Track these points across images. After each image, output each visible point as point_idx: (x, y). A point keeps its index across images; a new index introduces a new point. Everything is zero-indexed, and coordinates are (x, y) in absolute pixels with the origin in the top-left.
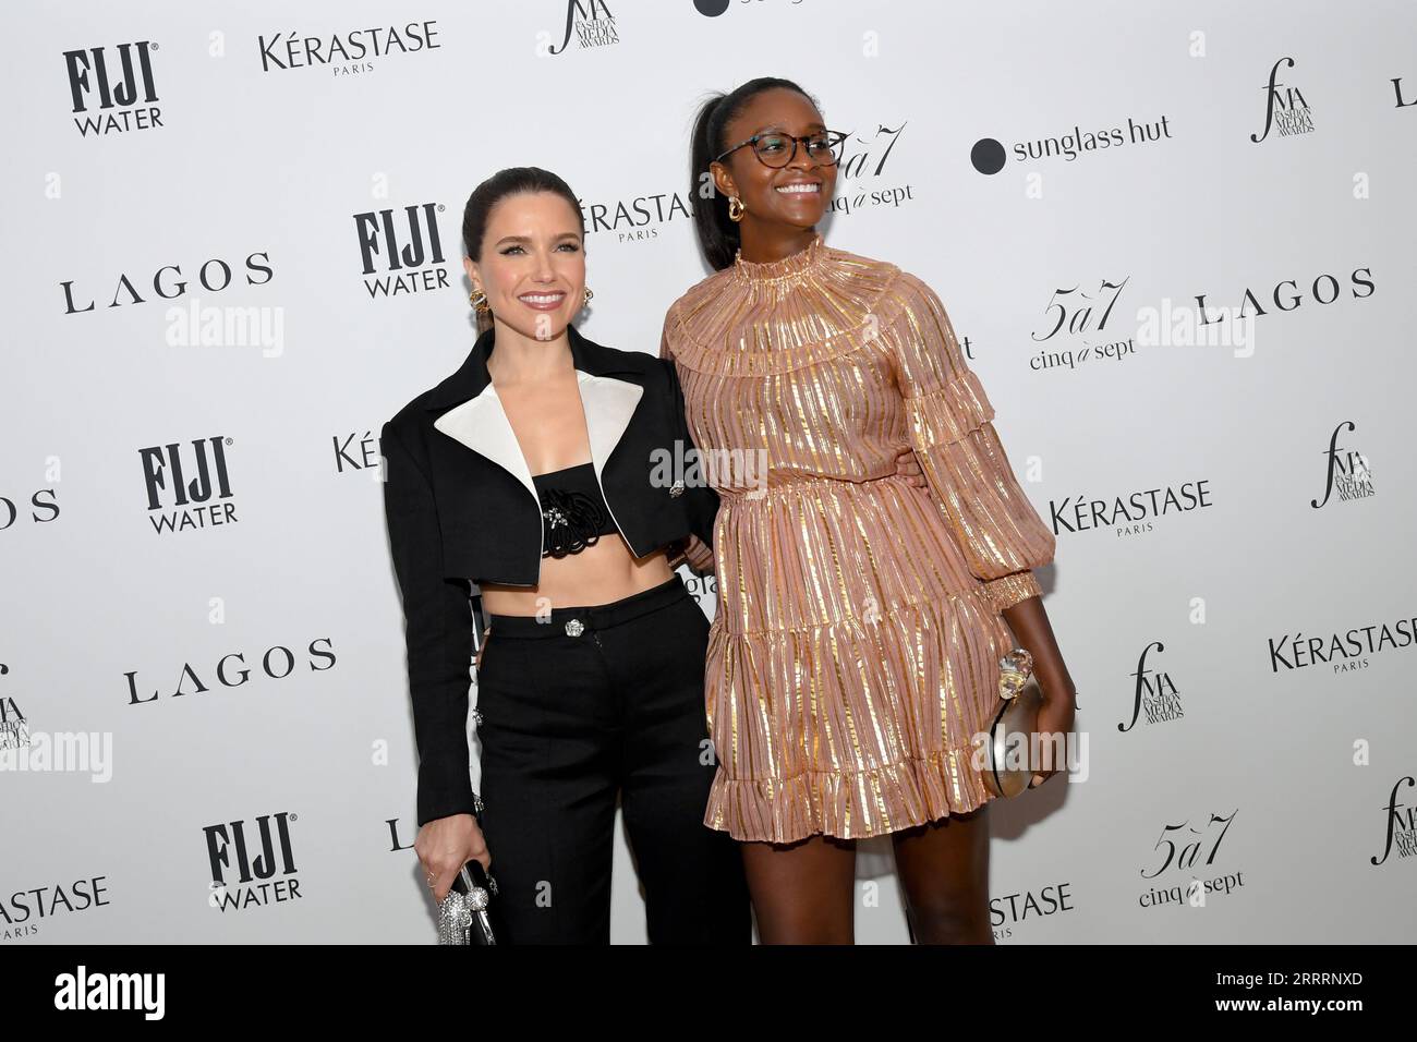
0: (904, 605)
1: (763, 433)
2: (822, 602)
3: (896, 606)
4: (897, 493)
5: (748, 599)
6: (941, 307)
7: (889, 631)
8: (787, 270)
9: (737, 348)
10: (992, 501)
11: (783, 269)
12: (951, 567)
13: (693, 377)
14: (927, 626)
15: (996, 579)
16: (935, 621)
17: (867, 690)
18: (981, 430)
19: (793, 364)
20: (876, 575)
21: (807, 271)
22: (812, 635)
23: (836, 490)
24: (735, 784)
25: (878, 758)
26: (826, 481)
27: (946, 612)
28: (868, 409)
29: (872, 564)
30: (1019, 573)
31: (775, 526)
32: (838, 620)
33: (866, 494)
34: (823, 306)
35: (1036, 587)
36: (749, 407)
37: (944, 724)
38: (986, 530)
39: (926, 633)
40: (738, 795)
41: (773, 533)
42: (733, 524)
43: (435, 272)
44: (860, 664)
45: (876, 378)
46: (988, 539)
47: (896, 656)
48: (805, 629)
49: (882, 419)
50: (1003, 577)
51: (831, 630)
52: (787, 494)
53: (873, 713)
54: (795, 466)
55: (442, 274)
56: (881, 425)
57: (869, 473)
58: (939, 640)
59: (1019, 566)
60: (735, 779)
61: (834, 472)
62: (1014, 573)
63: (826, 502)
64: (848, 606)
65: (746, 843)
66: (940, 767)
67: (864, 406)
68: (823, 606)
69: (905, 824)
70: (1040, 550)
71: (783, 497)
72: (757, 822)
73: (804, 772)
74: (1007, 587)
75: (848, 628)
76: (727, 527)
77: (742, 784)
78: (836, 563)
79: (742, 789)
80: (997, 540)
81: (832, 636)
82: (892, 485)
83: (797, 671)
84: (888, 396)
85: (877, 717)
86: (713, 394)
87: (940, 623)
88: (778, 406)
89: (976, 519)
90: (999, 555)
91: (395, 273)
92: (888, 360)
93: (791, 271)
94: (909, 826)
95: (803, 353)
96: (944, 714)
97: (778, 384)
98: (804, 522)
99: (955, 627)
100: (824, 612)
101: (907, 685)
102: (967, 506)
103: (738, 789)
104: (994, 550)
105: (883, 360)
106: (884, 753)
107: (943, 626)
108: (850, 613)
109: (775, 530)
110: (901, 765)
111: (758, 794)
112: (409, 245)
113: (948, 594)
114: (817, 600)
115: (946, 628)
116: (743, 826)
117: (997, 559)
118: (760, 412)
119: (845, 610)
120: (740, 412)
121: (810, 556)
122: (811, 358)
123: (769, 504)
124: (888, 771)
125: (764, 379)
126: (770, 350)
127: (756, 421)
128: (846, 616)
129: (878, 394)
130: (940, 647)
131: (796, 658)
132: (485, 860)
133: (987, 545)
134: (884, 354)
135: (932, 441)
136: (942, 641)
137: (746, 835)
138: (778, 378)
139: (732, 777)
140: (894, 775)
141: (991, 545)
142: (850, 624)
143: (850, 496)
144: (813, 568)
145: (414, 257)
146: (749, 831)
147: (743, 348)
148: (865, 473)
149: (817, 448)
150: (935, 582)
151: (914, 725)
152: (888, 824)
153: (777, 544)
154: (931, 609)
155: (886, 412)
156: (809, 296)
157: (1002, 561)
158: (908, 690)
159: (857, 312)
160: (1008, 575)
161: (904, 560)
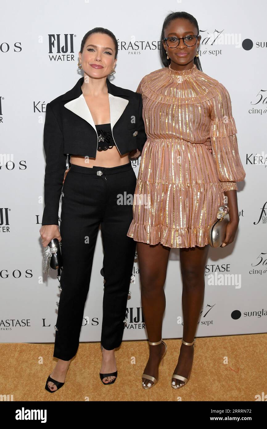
0: (196, 183)
1: (167, 121)
2: (173, 177)
3: (194, 182)
4: (202, 149)
5: (150, 171)
6: (229, 96)
7: (190, 189)
8: (184, 74)
9: (164, 94)
10: (230, 158)
11: (183, 74)
12: (213, 174)
13: (148, 99)
14: (202, 190)
15: (225, 182)
16: (205, 190)
17: (181, 206)
18: (232, 135)
19: (181, 102)
20: (190, 172)
21: (190, 76)
22: (169, 185)
23: (184, 144)
24: (137, 225)
25: (180, 225)
26: (182, 140)
27: (208, 188)
28: (200, 121)
29: (190, 169)
30: (232, 182)
31: (164, 151)
32: (177, 183)
33: (193, 147)
34: (193, 87)
35: (236, 188)
36: (164, 113)
37: (201, 220)
38: (226, 166)
39: (201, 193)
40: (138, 228)
41: (163, 153)
42: (150, 148)
43: (71, 56)
44: (181, 197)
45: (205, 112)
46: (225, 169)
47: (191, 197)
48: (167, 184)
49: (203, 125)
50: (226, 182)
51: (175, 186)
52: (169, 142)
53: (181, 213)
54: (174, 134)
55: (73, 56)
56: (203, 127)
57: (196, 141)
58: (205, 195)
59: (232, 180)
60: (138, 223)
61: (185, 138)
62: (230, 182)
63: (181, 147)
64: (181, 180)
65: (138, 242)
66: (197, 232)
67: (200, 120)
68: (173, 178)
69: (183, 247)
70: (240, 176)
71: (168, 143)
72: (142, 236)
73: (159, 225)
74: (227, 185)
75: (180, 186)
76: (148, 148)
77: (139, 225)
78: (180, 166)
79: (139, 226)
80: (228, 170)
81: (174, 187)
82: (201, 147)
83: (163, 195)
84: (207, 119)
85: (182, 214)
86: (153, 106)
87: (206, 190)
88: (173, 114)
89: (224, 162)
90: (227, 175)
91: (59, 54)
92: (209, 108)
93: (185, 75)
94: (184, 247)
95: (184, 100)
96: (201, 218)
97: (174, 107)
98: (173, 151)
99: (210, 193)
100: (174, 180)
101: (192, 207)
102: (222, 158)
103: (138, 226)
104: (226, 173)
105: (208, 108)
106: (181, 225)
107: (207, 191)
108: (181, 182)
109: (164, 152)
110: (186, 229)
111: (144, 228)
112: (64, 46)
113: (210, 182)
114: (172, 176)
115: (207, 192)
116: (138, 237)
117: (226, 176)
118: (167, 115)
119: (180, 180)
120: (160, 113)
121: (173, 162)
122: (187, 102)
123: (163, 144)
124: (182, 230)
125: (171, 105)
126: (174, 97)
127: (165, 118)
128: (180, 182)
129: (204, 117)
130: (204, 198)
131: (163, 192)
132: (60, 239)
133: (224, 171)
134: (209, 106)
135: (218, 135)
136: (206, 195)
137: (138, 240)
138: (175, 106)
139: (137, 222)
140: (183, 232)
141: (226, 171)
142: (181, 185)
143: (188, 147)
144: (173, 166)
145: (65, 50)
146: (139, 239)
147: (166, 94)
148: (195, 141)
149: (182, 129)
150: (207, 178)
151: (191, 219)
152: (178, 245)
153: (164, 157)
154: (204, 185)
155: (205, 123)
156: (189, 83)
157: (227, 177)
158: (192, 208)
159: (203, 91)
160: (228, 182)
161: (199, 169)
